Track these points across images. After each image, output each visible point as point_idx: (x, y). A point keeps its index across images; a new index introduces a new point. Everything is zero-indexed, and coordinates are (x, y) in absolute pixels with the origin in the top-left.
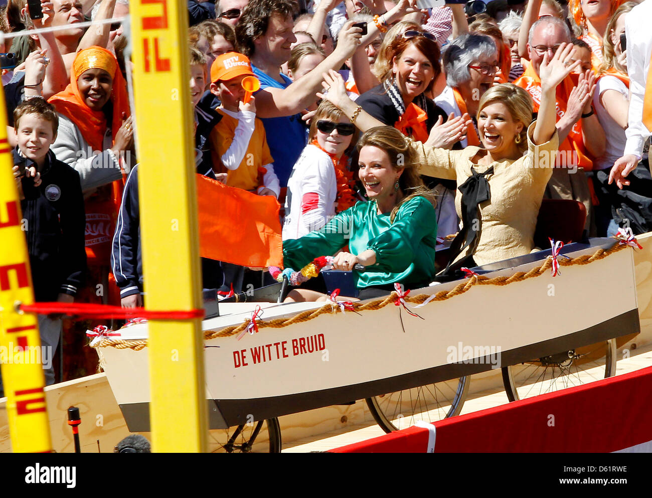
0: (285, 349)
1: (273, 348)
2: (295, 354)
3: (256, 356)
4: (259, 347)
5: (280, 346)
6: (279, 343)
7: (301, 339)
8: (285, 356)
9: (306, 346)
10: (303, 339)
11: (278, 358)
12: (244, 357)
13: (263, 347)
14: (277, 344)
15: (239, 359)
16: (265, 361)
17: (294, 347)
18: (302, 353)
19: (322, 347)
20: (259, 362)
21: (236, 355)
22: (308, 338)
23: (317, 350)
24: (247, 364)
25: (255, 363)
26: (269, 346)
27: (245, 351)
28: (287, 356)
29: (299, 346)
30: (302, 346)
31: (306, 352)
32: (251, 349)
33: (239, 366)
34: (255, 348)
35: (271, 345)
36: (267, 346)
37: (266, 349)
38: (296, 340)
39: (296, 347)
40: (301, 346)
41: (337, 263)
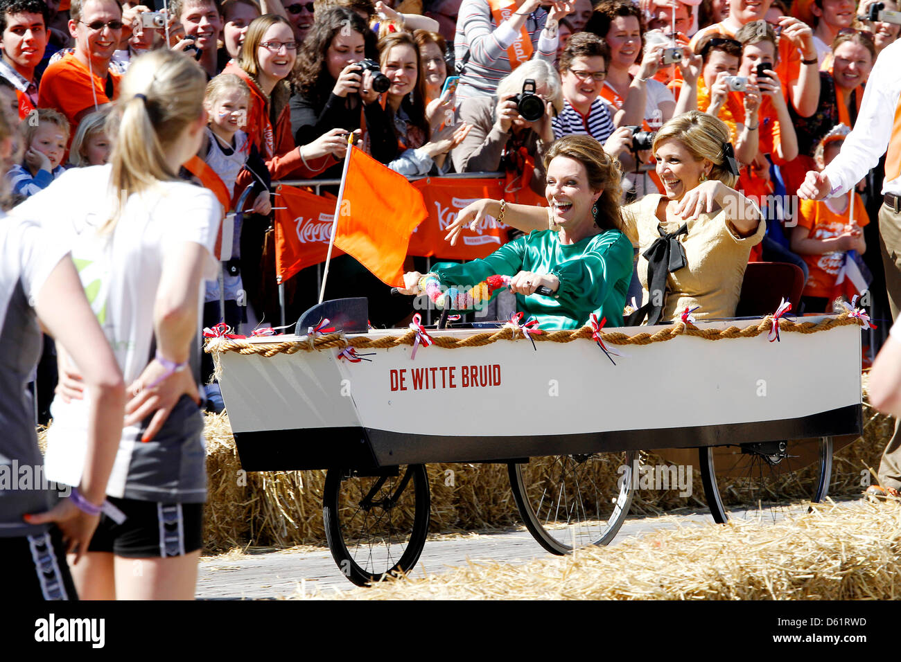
0: (453, 376)
1: (439, 373)
2: (464, 385)
3: (418, 379)
4: (422, 369)
5: (447, 372)
6: (446, 368)
7: (472, 367)
8: (452, 386)
9: (478, 378)
10: (476, 367)
11: (444, 387)
12: (403, 379)
13: (427, 369)
14: (443, 369)
15: (396, 380)
16: (427, 388)
17: (464, 376)
18: (472, 386)
19: (497, 381)
20: (421, 388)
21: (394, 374)
22: (481, 367)
23: (490, 385)
24: (405, 389)
25: (416, 388)
26: (434, 370)
27: (405, 371)
28: (455, 386)
29: (469, 375)
30: (474, 376)
31: (477, 385)
32: (413, 370)
33: (396, 389)
34: (417, 370)
35: (436, 369)
36: (431, 369)
37: (430, 373)
38: (466, 368)
39: (466, 376)
40: (472, 376)
41: (515, 285)
